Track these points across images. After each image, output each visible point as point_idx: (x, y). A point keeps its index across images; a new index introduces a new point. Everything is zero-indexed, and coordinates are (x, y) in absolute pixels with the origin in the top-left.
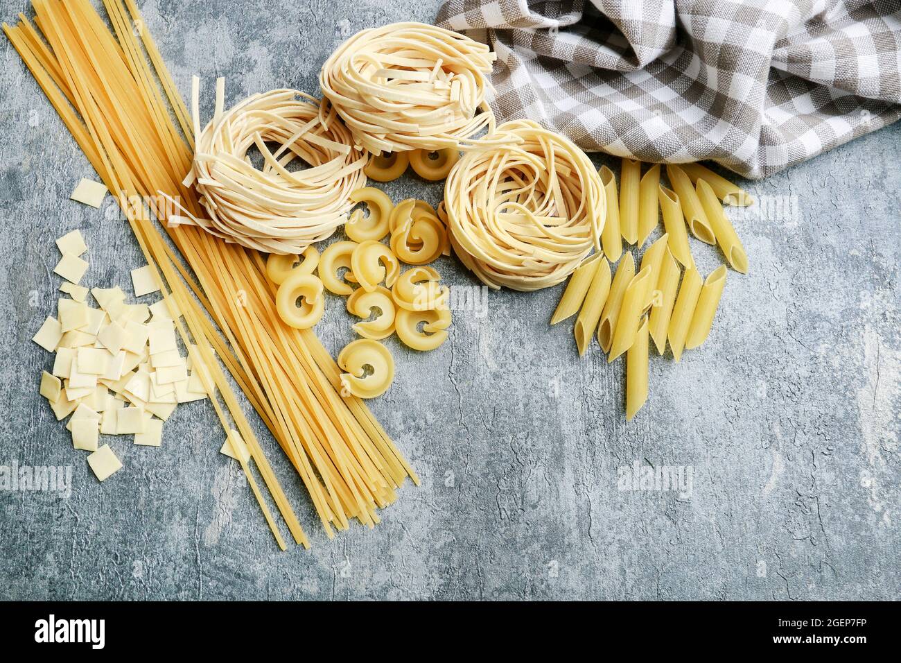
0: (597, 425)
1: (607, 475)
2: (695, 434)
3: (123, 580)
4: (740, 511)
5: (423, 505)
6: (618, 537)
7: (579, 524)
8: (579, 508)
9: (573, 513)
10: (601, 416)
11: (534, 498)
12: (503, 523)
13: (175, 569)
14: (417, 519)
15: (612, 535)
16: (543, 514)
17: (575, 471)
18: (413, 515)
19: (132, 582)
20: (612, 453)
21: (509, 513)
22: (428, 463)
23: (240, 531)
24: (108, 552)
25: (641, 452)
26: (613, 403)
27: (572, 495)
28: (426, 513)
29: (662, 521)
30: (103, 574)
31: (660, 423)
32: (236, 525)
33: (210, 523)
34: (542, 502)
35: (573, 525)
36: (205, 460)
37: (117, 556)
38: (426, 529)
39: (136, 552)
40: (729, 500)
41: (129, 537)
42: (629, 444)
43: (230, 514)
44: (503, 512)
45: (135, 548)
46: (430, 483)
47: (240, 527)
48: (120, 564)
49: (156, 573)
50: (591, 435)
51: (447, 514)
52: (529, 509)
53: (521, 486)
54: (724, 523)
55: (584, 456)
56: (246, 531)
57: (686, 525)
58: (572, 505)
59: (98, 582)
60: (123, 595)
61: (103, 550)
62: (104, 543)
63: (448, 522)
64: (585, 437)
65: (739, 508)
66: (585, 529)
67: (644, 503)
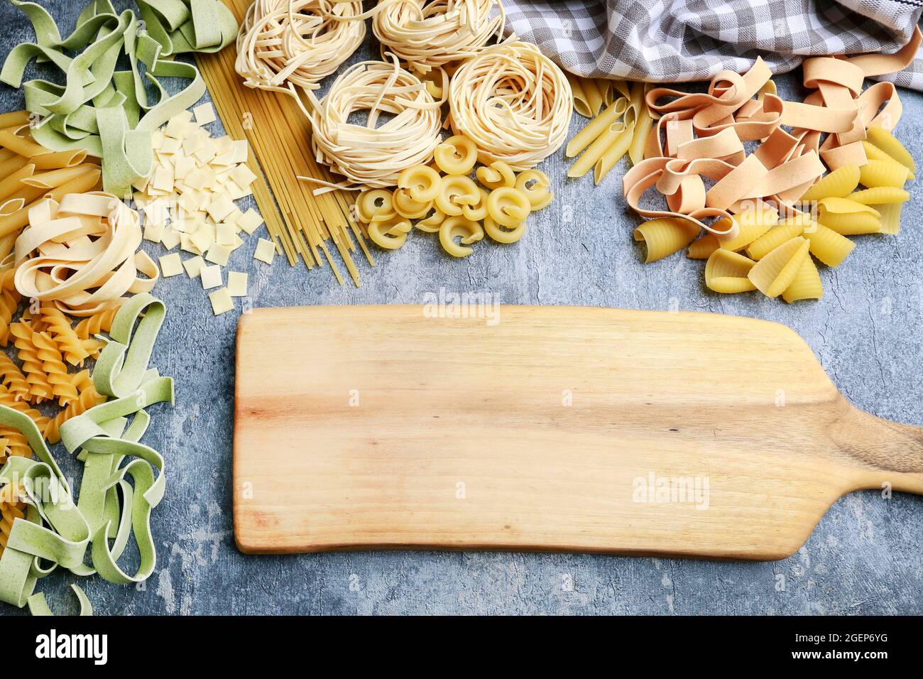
0: (545, 219)
1: (552, 255)
2: (621, 228)
3: (186, 326)
4: (655, 285)
5: (412, 274)
6: (559, 300)
7: (530, 290)
8: (530, 278)
9: (526, 281)
10: (548, 213)
11: (496, 270)
12: (472, 287)
13: (226, 318)
14: (407, 283)
15: (555, 298)
16: (502, 282)
17: (528, 252)
18: (405, 281)
19: (194, 328)
20: (556, 240)
21: (476, 280)
22: (416, 244)
23: (274, 291)
24: (176, 306)
25: (578, 240)
26: (558, 203)
27: (525, 269)
28: (414, 279)
29: (592, 290)
30: (172, 321)
31: (593, 218)
32: (272, 287)
33: (252, 285)
34: (502, 273)
35: (525, 290)
36: (249, 241)
37: (182, 308)
38: (414, 291)
39: (197, 306)
40: (646, 276)
41: (192, 295)
42: (569, 233)
43: (267, 279)
44: (472, 279)
45: (196, 303)
46: (418, 258)
47: (275, 288)
48: (185, 314)
49: (211, 321)
50: (540, 226)
51: (430, 281)
52: (492, 278)
53: (485, 262)
54: (642, 293)
55: (534, 241)
56: (278, 291)
57: (612, 293)
58: (525, 276)
59: (168, 327)
60: (187, 337)
61: (172, 305)
62: (173, 300)
63: (430, 285)
64: (536, 228)
65: (653, 282)
66: (534, 293)
67: (580, 276)
